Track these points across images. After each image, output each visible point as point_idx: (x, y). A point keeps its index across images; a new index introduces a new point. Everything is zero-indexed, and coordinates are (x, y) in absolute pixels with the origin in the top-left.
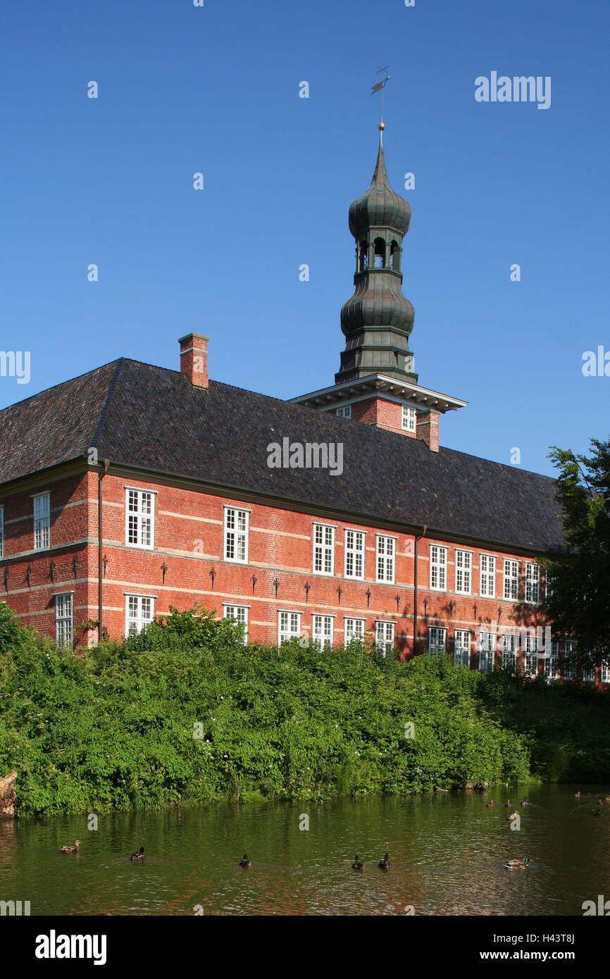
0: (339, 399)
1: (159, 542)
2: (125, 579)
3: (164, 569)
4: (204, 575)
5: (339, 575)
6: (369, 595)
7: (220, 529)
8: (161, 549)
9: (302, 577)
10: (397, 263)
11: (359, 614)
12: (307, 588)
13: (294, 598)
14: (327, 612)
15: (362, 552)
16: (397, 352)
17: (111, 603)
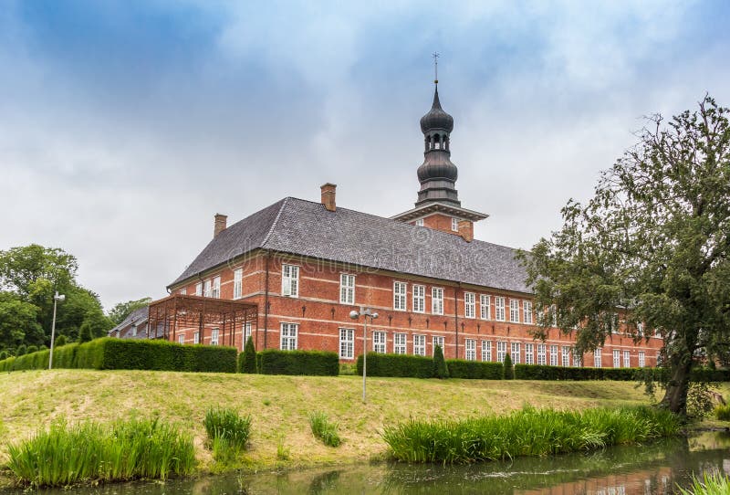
0: (417, 216)
1: (301, 293)
2: (281, 314)
3: (304, 308)
4: (327, 312)
5: (410, 311)
6: (428, 321)
7: (338, 286)
8: (303, 298)
9: (387, 312)
10: (447, 146)
11: (423, 333)
12: (390, 318)
13: (382, 323)
14: (402, 331)
15: (423, 297)
16: (448, 190)
17: (272, 328)
